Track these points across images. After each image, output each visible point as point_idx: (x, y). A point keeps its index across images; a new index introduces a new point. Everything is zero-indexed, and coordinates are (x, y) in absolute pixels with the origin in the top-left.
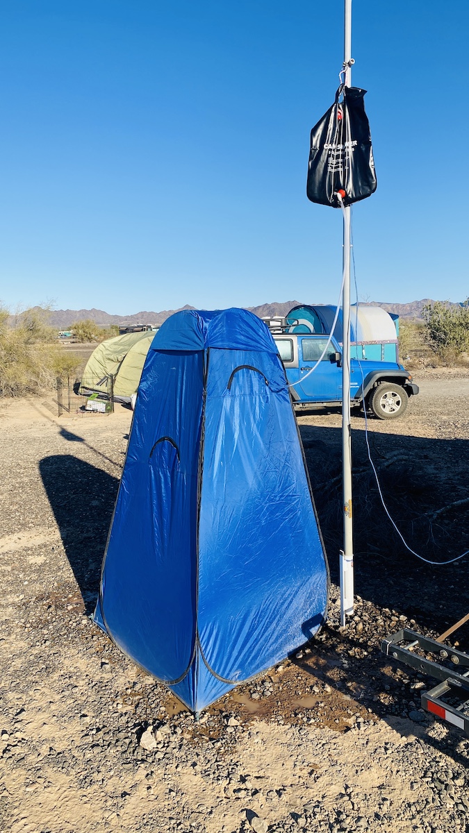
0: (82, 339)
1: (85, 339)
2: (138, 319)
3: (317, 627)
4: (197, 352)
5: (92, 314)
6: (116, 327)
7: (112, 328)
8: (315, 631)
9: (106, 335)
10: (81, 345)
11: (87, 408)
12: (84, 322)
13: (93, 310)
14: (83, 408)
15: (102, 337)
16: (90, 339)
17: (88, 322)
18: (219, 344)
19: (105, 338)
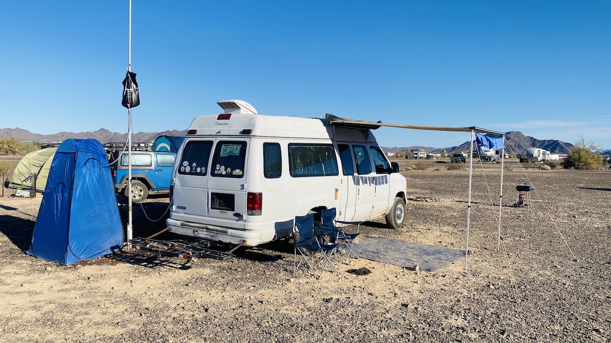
0: (7, 152)
1: (9, 152)
2: (58, 137)
3: (117, 249)
4: (72, 153)
5: (16, 132)
6: (38, 144)
7: (34, 144)
8: (116, 250)
9: (28, 149)
10: (6, 157)
11: (16, 195)
12: (9, 138)
13: (17, 129)
14: (13, 195)
15: (25, 152)
16: (14, 153)
17: (13, 139)
18: (82, 150)
19: (28, 152)
